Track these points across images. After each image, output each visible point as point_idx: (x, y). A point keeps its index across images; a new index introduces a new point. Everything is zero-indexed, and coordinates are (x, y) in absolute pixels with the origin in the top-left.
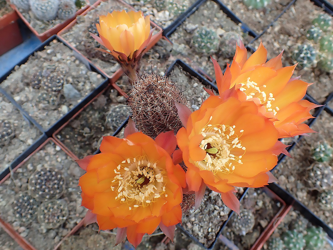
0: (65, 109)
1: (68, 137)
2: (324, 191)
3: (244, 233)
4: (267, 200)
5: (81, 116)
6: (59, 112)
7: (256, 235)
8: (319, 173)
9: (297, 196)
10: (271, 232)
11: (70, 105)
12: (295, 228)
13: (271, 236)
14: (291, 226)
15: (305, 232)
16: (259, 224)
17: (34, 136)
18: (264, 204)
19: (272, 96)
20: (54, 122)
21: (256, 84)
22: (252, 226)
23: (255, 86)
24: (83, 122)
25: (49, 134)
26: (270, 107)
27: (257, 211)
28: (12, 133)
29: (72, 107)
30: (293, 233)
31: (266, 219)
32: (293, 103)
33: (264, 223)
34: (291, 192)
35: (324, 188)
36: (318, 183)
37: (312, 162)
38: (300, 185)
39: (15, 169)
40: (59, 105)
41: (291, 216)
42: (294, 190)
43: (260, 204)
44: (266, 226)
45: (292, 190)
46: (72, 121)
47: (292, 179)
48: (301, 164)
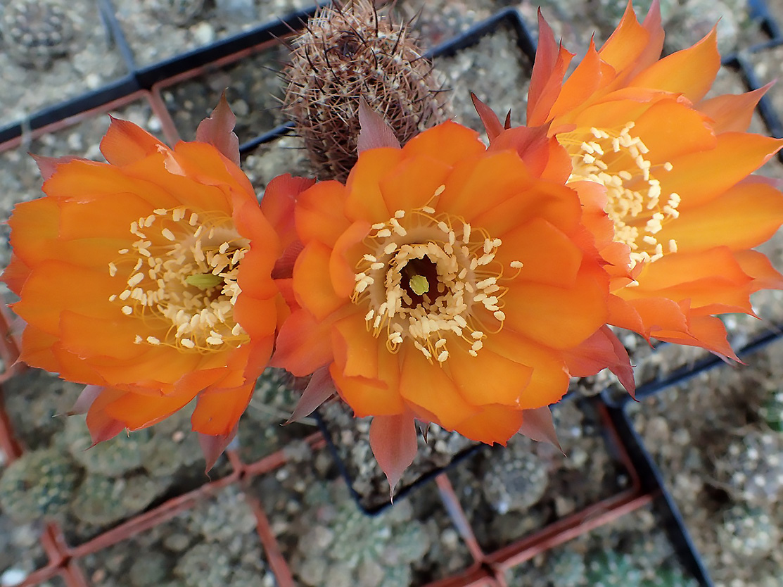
0: (205, 35)
1: (189, 105)
2: (744, 504)
3: (504, 507)
4: (600, 459)
5: (239, 68)
6: (189, 38)
7: (529, 523)
8: (753, 454)
9: (673, 481)
10: (568, 535)
11: (222, 29)
12: (631, 553)
13: (567, 543)
14: (625, 542)
15: (650, 574)
16: (552, 504)
17: (109, 71)
18: (589, 463)
19: (676, 205)
20: (167, 55)
21: (646, 150)
22: (531, 500)
23: (640, 153)
24: (240, 85)
25: (146, 80)
26: (654, 232)
27: (563, 471)
28: (58, 43)
29: (224, 36)
30: (619, 562)
31: (575, 498)
32: (723, 248)
33: (563, 506)
34: (663, 466)
35: (749, 495)
36: (739, 478)
37: (752, 419)
38: (695, 461)
39: (37, 132)
40: (197, 19)
41: (639, 520)
42: (675, 465)
43: (579, 459)
44: (566, 516)
45: (669, 463)
46: (213, 72)
47: (684, 438)
48: (724, 412)
